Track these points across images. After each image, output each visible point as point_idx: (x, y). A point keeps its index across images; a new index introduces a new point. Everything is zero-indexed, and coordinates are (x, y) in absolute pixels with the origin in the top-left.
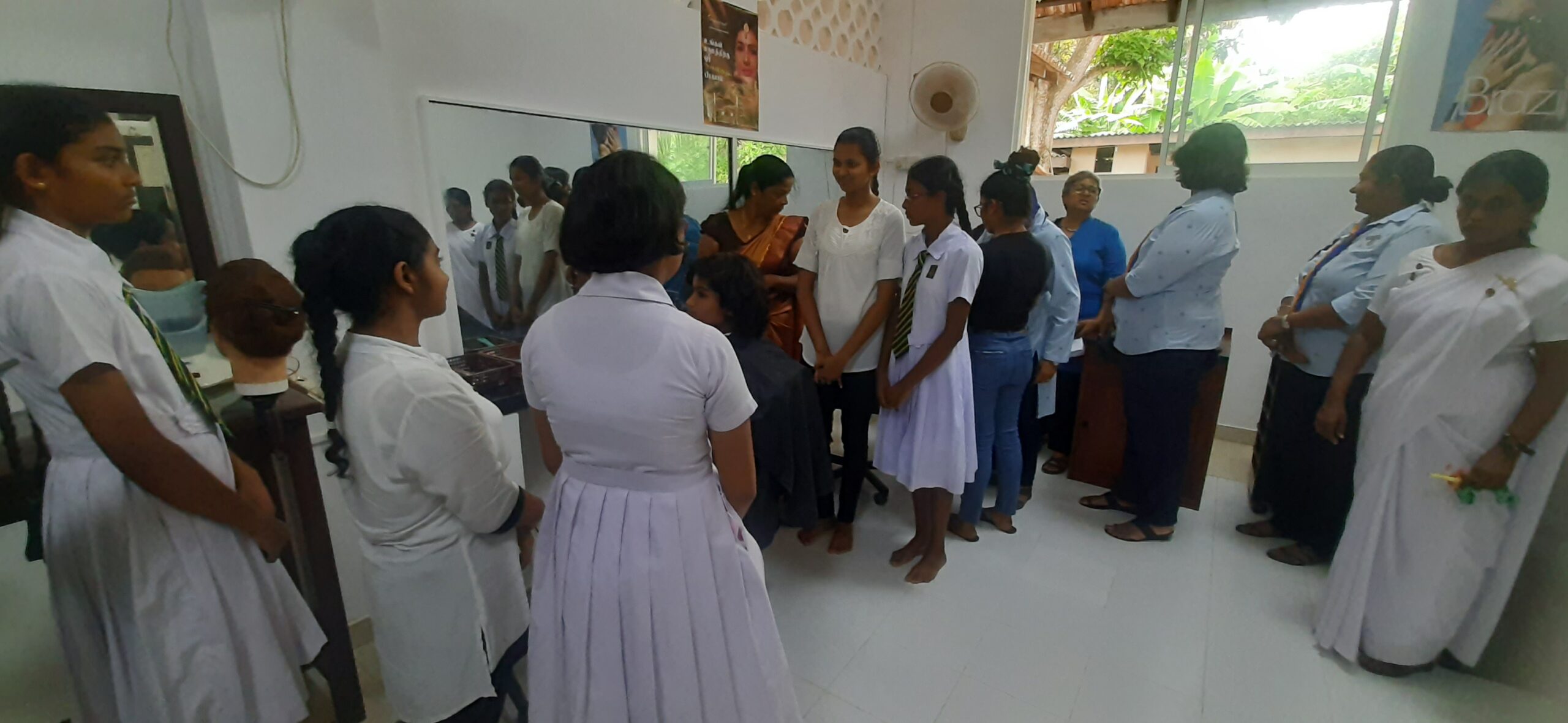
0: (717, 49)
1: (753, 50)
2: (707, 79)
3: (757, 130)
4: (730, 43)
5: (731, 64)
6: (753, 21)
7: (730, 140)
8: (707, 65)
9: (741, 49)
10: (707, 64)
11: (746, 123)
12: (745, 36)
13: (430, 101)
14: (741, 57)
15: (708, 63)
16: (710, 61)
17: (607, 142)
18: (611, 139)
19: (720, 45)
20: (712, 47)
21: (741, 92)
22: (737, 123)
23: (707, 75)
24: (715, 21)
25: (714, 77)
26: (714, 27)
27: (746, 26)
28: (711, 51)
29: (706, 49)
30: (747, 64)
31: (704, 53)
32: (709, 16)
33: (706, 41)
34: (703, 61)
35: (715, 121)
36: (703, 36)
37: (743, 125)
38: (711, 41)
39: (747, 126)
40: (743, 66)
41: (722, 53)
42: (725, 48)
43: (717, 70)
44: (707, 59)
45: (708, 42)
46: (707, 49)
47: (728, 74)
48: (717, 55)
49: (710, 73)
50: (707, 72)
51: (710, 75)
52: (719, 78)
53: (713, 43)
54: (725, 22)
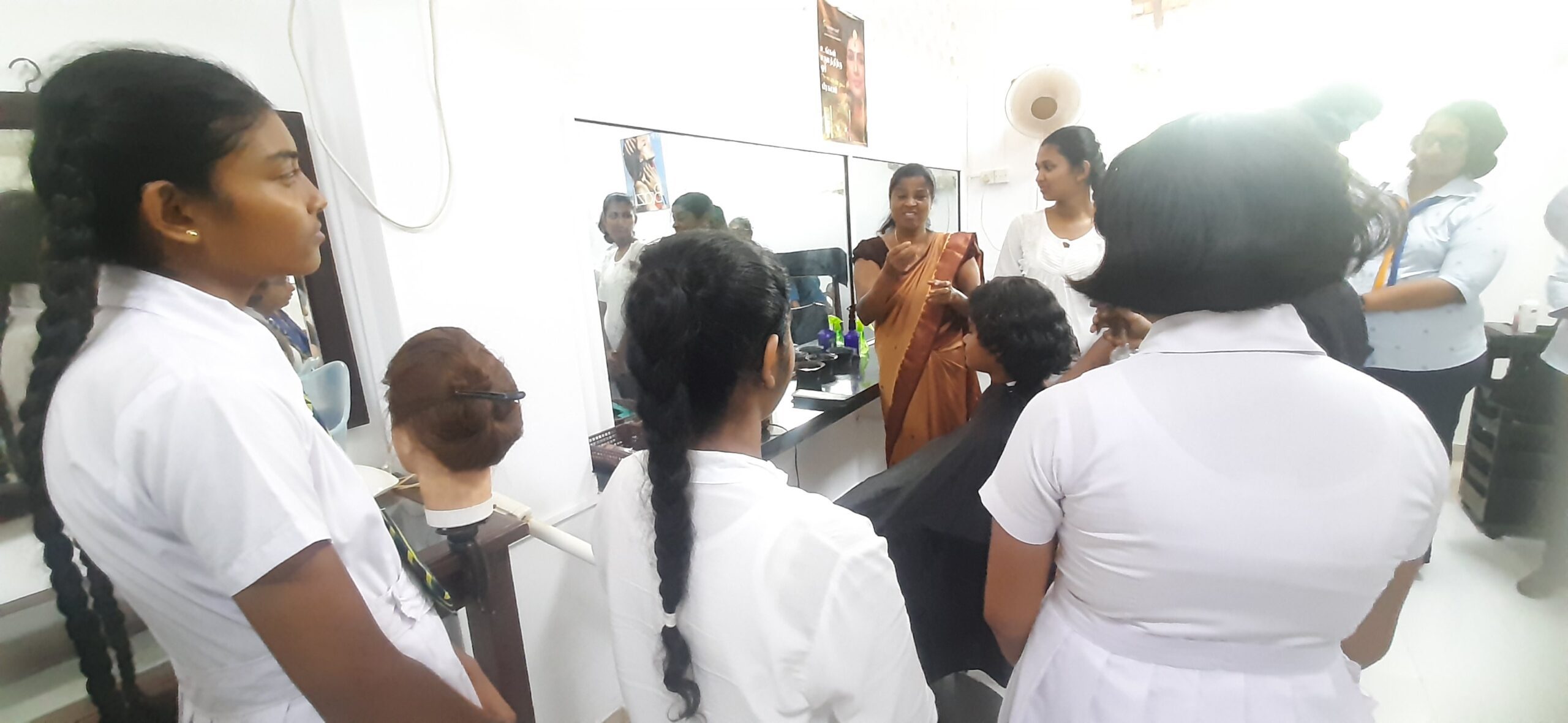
0: (831, 58)
1: (862, 59)
2: (825, 90)
3: (869, 147)
4: (842, 50)
5: (844, 75)
6: (860, 27)
7: (846, 157)
8: (823, 74)
9: (852, 58)
11: (858, 138)
12: (854, 44)
13: (576, 119)
14: (851, 66)
15: (824, 73)
16: (826, 71)
17: (644, 179)
19: (834, 54)
20: (829, 56)
21: (853, 105)
22: (851, 140)
23: (824, 86)
24: (828, 27)
25: (830, 89)
26: (829, 33)
27: (855, 33)
28: (826, 60)
29: (822, 57)
30: (857, 74)
31: (821, 63)
32: (824, 21)
33: (822, 48)
34: (820, 70)
35: (832, 137)
36: (820, 44)
37: (855, 142)
38: (826, 49)
39: (859, 142)
40: (854, 76)
41: (836, 62)
42: (837, 57)
43: (832, 80)
44: (824, 68)
45: (824, 50)
46: (824, 58)
47: (841, 85)
48: (831, 65)
49: (826, 84)
50: (824, 83)
51: (826, 86)
52: (834, 90)
53: (828, 51)
54: (837, 28)
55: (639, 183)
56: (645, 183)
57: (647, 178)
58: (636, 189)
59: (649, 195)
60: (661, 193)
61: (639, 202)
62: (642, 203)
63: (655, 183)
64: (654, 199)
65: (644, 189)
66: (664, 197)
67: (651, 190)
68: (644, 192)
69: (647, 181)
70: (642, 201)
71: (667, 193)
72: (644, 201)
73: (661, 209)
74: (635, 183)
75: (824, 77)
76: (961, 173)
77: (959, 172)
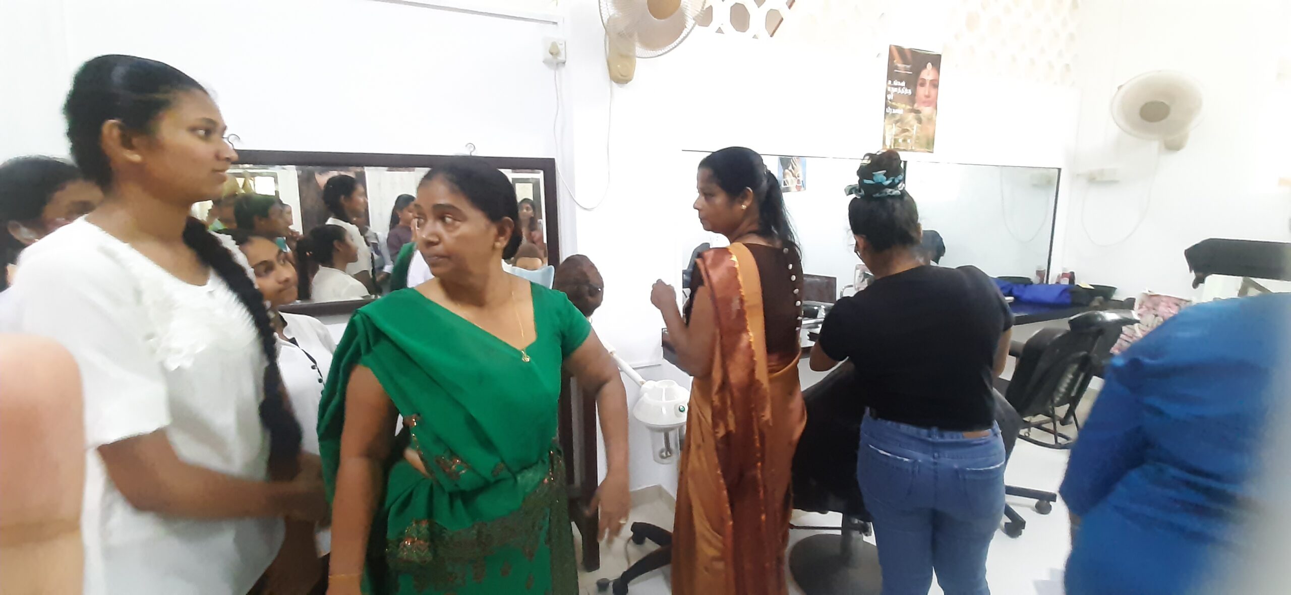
0: (900, 88)
1: (935, 84)
2: (888, 113)
3: (932, 152)
4: (913, 81)
5: (912, 99)
6: (936, 60)
9: (923, 85)
10: (889, 101)
11: (921, 146)
12: (928, 74)
14: (922, 91)
16: (892, 99)
17: (790, 168)
18: (794, 165)
19: (903, 84)
20: (897, 87)
21: (920, 121)
22: (913, 148)
23: (889, 110)
24: (900, 65)
25: (895, 111)
26: (899, 70)
27: (929, 65)
28: (895, 90)
29: (889, 88)
30: (928, 96)
31: (887, 93)
32: (895, 61)
33: (890, 82)
34: (886, 98)
35: (893, 147)
36: (888, 79)
37: (918, 149)
39: (922, 150)
40: (924, 99)
41: (904, 90)
42: (907, 86)
43: (898, 105)
44: (890, 96)
45: (892, 83)
46: (891, 89)
47: (909, 107)
48: (898, 93)
49: (891, 108)
50: (889, 107)
51: (891, 109)
52: (899, 111)
53: (896, 83)
54: (908, 65)
55: (787, 171)
56: (791, 171)
57: (793, 168)
58: (784, 175)
59: (792, 180)
60: (801, 179)
61: (785, 184)
62: (786, 185)
63: (798, 171)
64: (795, 183)
65: (789, 175)
66: (802, 182)
67: (794, 175)
68: (789, 178)
69: (792, 170)
70: (787, 183)
71: (805, 178)
72: (788, 183)
73: (799, 191)
74: (784, 170)
75: (890, 102)
76: (1062, 171)
77: (1060, 170)
